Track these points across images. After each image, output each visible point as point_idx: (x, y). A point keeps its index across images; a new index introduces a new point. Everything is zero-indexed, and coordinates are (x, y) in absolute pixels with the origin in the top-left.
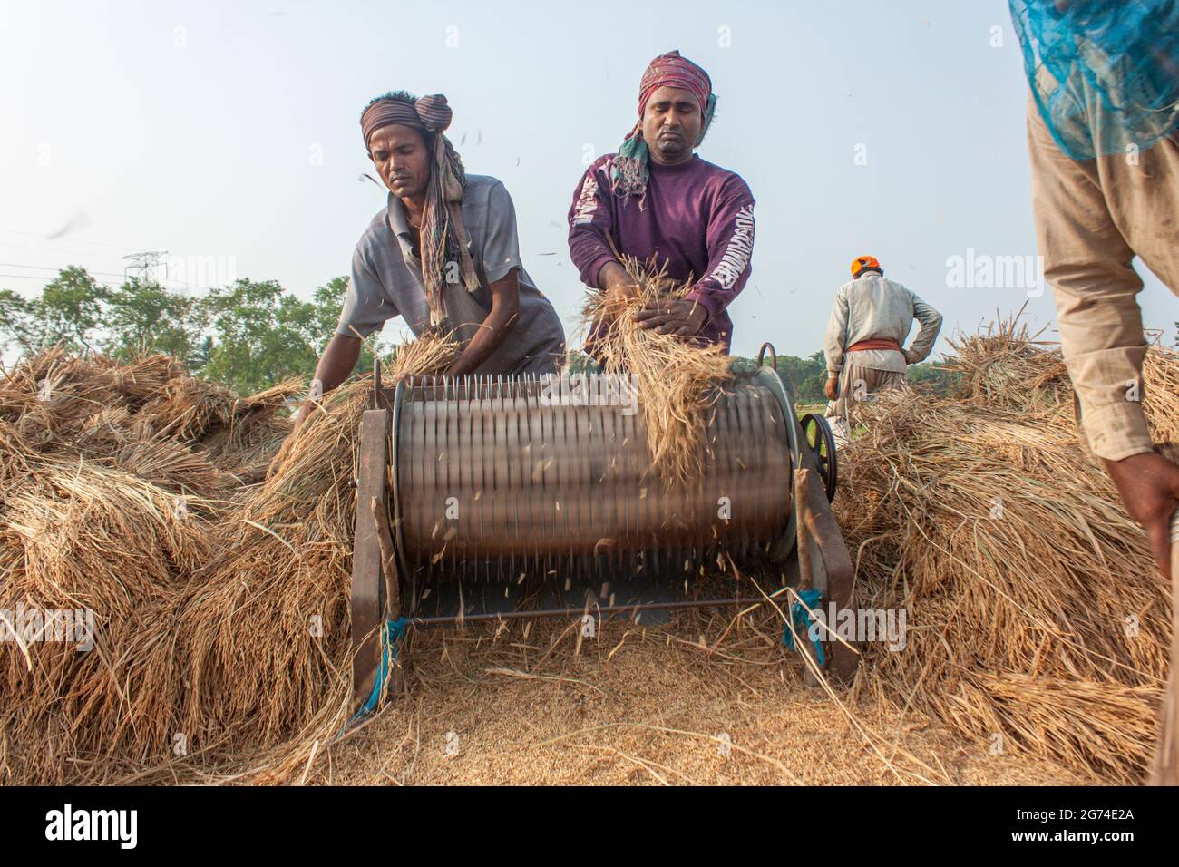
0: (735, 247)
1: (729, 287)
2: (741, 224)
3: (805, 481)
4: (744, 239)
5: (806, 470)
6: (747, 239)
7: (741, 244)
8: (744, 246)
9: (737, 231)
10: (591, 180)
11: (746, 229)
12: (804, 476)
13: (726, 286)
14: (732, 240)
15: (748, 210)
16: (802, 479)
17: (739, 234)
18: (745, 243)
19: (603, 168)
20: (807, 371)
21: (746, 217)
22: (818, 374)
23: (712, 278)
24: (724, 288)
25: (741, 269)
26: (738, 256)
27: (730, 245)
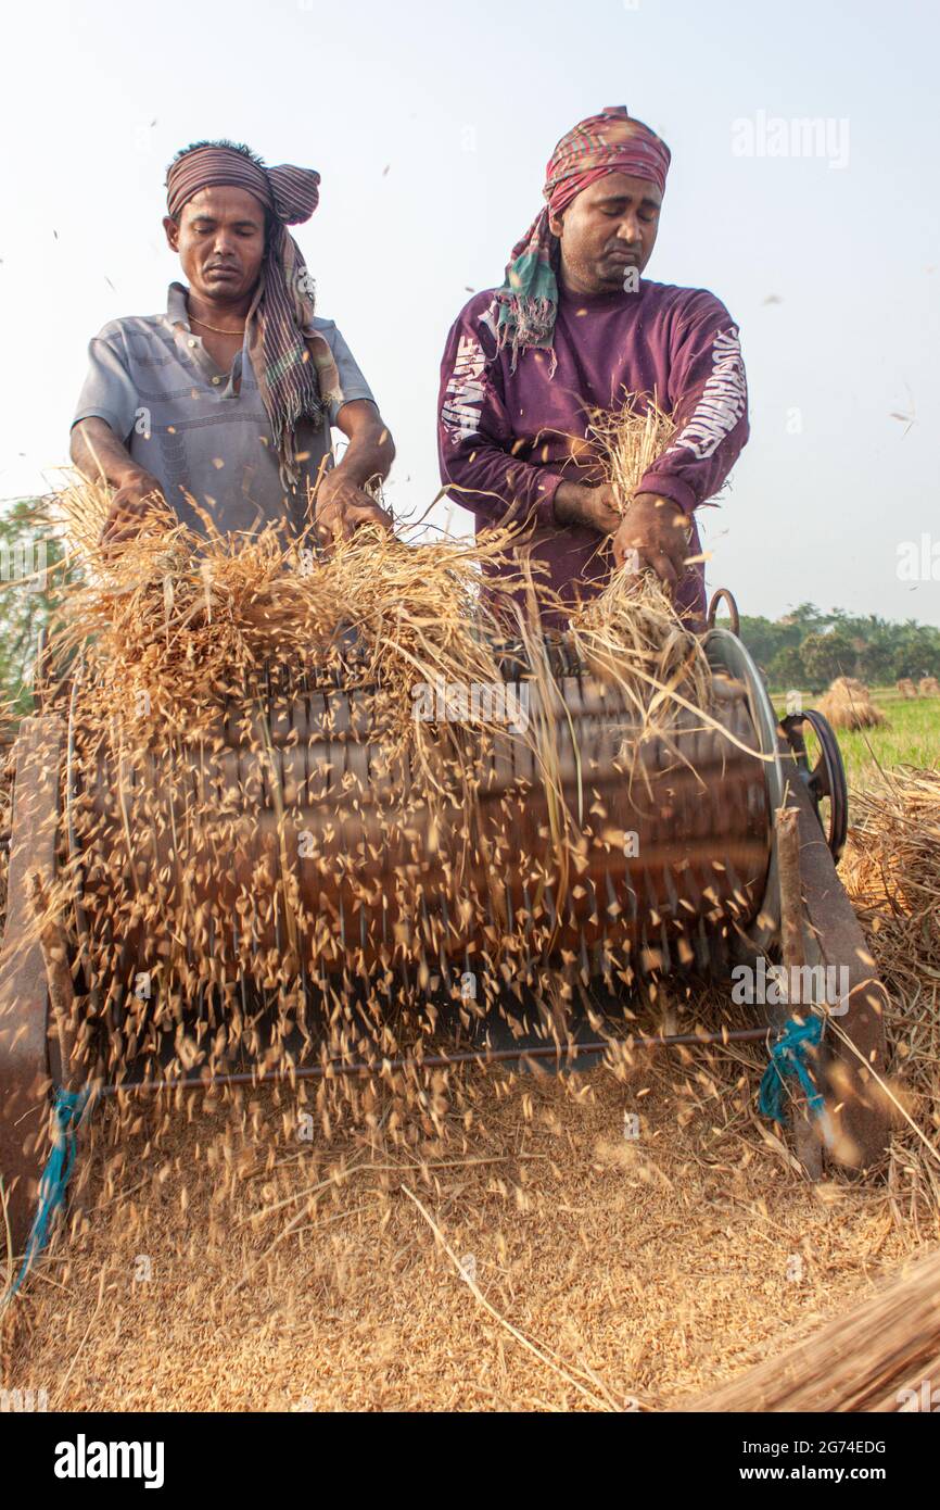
0: (715, 392)
1: (709, 454)
2: (721, 357)
3: (793, 830)
4: (730, 379)
5: (795, 809)
6: (733, 377)
7: (723, 385)
8: (729, 387)
9: (715, 370)
10: (470, 341)
11: (728, 363)
12: (792, 821)
13: (702, 453)
14: (708, 384)
15: (730, 335)
16: (789, 827)
17: (721, 370)
18: (731, 383)
19: (485, 317)
20: (779, 640)
21: (729, 347)
22: (798, 644)
23: (678, 446)
24: (699, 457)
25: (730, 422)
26: (720, 405)
27: (705, 393)
